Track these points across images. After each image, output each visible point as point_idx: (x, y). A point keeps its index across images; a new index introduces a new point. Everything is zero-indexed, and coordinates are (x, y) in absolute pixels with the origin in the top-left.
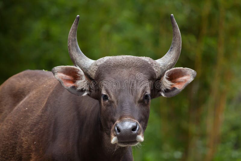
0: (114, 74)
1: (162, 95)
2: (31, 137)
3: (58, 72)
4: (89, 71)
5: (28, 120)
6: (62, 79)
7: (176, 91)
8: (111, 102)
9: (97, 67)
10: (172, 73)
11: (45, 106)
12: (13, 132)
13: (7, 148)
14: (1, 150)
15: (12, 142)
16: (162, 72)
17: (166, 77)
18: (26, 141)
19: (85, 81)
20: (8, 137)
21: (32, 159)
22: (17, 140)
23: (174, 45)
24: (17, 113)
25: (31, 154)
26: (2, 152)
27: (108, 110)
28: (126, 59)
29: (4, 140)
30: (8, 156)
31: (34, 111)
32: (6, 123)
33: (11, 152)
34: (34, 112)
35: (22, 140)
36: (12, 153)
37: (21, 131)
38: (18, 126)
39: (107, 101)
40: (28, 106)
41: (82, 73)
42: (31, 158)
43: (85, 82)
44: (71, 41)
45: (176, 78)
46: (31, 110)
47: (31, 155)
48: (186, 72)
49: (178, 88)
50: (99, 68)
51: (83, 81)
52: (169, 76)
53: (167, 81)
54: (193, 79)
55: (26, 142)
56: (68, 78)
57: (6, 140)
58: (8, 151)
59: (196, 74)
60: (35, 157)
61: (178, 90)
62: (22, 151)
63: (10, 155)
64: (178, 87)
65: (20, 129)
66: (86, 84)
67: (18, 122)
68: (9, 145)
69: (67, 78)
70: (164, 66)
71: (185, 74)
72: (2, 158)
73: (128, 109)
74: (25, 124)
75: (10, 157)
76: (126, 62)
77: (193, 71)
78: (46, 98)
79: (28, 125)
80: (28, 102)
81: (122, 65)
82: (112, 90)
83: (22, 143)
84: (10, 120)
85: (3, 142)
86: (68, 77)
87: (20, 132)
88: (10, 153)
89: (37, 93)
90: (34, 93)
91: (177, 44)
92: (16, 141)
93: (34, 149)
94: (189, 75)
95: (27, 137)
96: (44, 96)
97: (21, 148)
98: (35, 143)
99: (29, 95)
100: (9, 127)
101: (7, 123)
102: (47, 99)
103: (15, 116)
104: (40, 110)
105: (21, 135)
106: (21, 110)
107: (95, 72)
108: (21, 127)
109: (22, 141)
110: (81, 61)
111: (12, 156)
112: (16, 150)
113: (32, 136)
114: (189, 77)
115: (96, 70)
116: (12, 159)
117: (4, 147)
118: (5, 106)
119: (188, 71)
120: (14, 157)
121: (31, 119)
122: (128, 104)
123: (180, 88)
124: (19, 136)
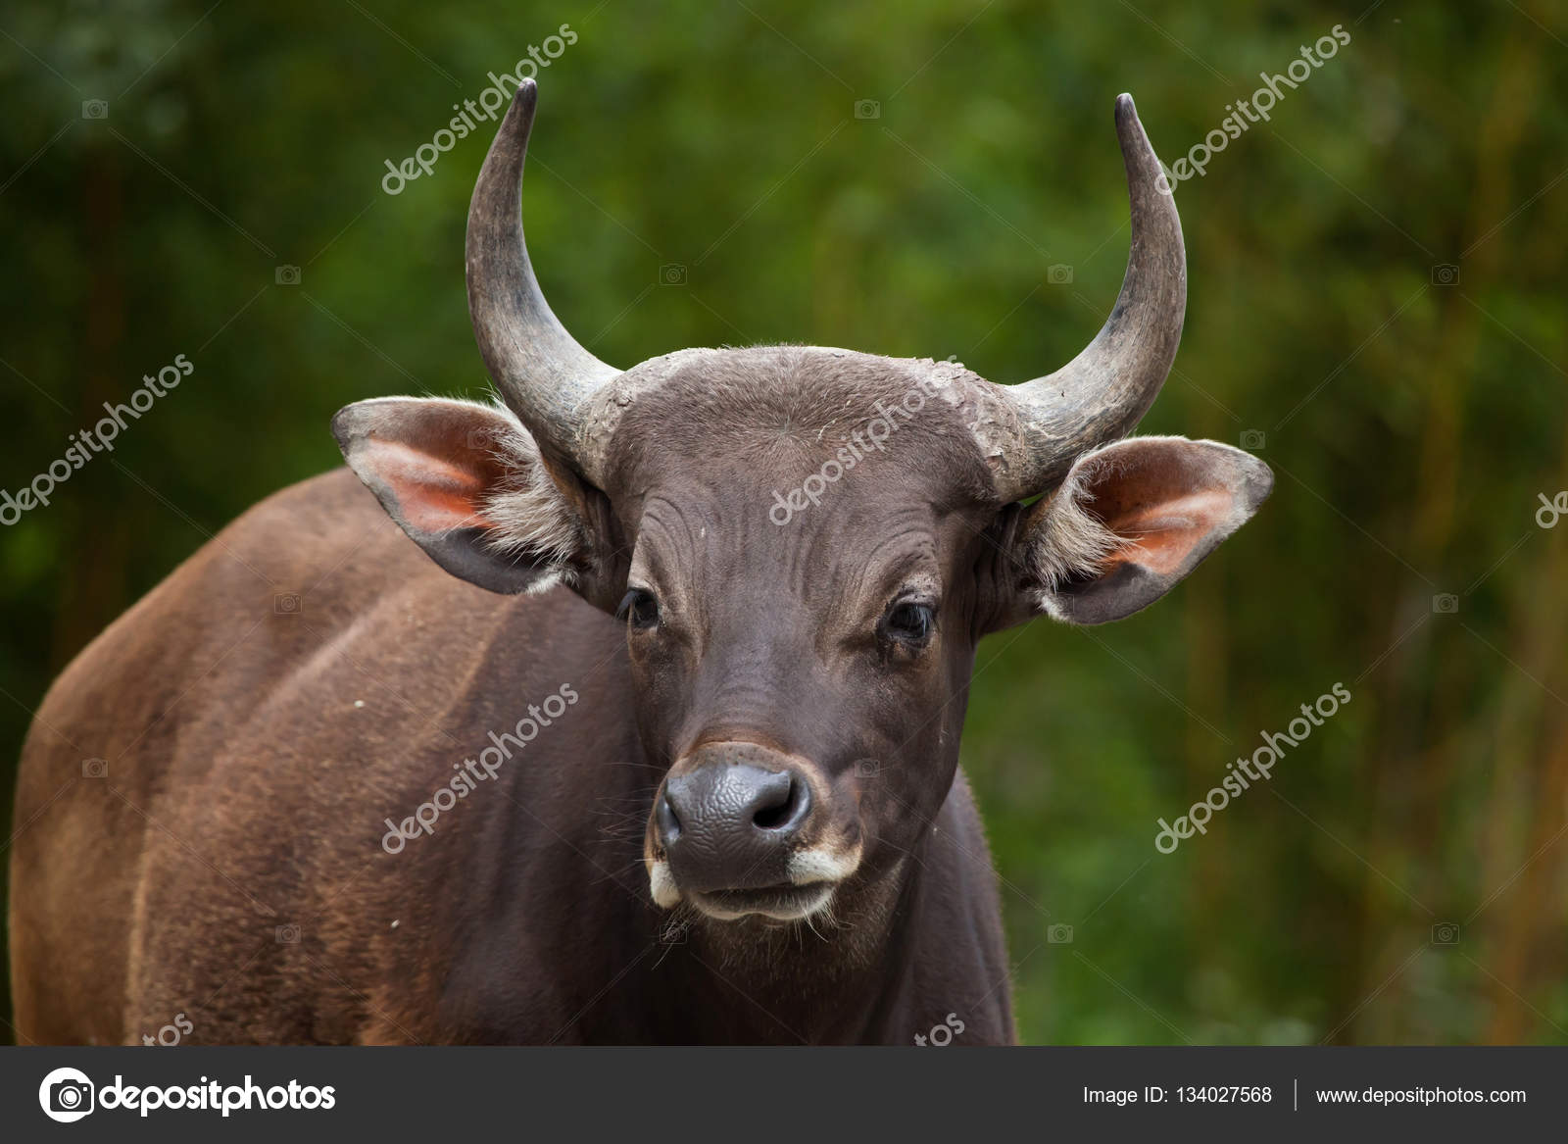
0: (717, 455)
1: (1044, 612)
2: (373, 885)
3: (371, 434)
4: (578, 438)
5: (366, 776)
6: (397, 478)
7: (1135, 586)
8: (677, 637)
9: (619, 412)
10: (1116, 471)
11: (470, 693)
12: (268, 852)
13: (228, 947)
14: (195, 963)
15: (261, 912)
16: (1041, 462)
17: (1075, 496)
18: (340, 909)
19: (544, 501)
20: (239, 878)
21: (368, 1027)
22: (294, 902)
23: (1131, 295)
24: (300, 730)
25: (366, 991)
26: (199, 969)
27: (657, 691)
28: (803, 366)
29: (213, 899)
30: (235, 999)
31: (405, 717)
32: (227, 792)
33: (250, 974)
34: (404, 725)
35: (319, 899)
36: (257, 982)
37: (316, 842)
38: (299, 812)
39: (653, 629)
40: (369, 689)
41: (525, 443)
42: (363, 1017)
43: (549, 507)
44: (480, 240)
45: (1138, 506)
46: (384, 714)
47: (367, 997)
48: (1207, 464)
49: (1150, 569)
50: (627, 418)
51: (533, 495)
52: (1092, 489)
53: (1079, 518)
54: (1252, 514)
55: (342, 919)
56: (442, 478)
57: (227, 895)
58: (235, 967)
59: (1267, 482)
60: (386, 1016)
61: (1154, 584)
62: (318, 970)
63: (247, 997)
64: (1151, 561)
65: (313, 833)
66: (555, 520)
67: (299, 788)
68: (242, 930)
69: (433, 479)
70: (1060, 424)
71: (1197, 482)
72: (198, 1010)
73: (753, 685)
74: (341, 797)
75: (248, 1008)
76: (797, 388)
77: (1252, 461)
78: (480, 639)
79: (361, 811)
80: (369, 661)
81: (768, 403)
82: (686, 560)
83: (320, 921)
84: (255, 769)
85: (207, 912)
86: (439, 470)
87: (311, 848)
88: (247, 981)
89: (427, 602)
90: (409, 604)
91: (1154, 288)
92: (282, 906)
93: (384, 965)
94: (1222, 486)
95: (348, 885)
96: (469, 629)
97: (309, 952)
98: (395, 924)
99: (375, 615)
100: (248, 816)
101: (236, 790)
102: (482, 646)
103: (285, 748)
104: (442, 713)
105: (315, 869)
106: (326, 713)
107: (605, 441)
108: (322, 818)
109: (321, 906)
110: (540, 371)
111: (257, 1000)
112: (281, 963)
113: (377, 881)
114: (1226, 499)
115: (612, 430)
116: (259, 1017)
117: (212, 942)
118: (214, 675)
119: (1221, 462)
120: (267, 1011)
121: (385, 773)
122: (764, 652)
123: (1164, 570)
124: (304, 873)
